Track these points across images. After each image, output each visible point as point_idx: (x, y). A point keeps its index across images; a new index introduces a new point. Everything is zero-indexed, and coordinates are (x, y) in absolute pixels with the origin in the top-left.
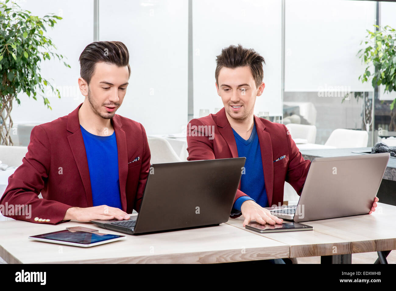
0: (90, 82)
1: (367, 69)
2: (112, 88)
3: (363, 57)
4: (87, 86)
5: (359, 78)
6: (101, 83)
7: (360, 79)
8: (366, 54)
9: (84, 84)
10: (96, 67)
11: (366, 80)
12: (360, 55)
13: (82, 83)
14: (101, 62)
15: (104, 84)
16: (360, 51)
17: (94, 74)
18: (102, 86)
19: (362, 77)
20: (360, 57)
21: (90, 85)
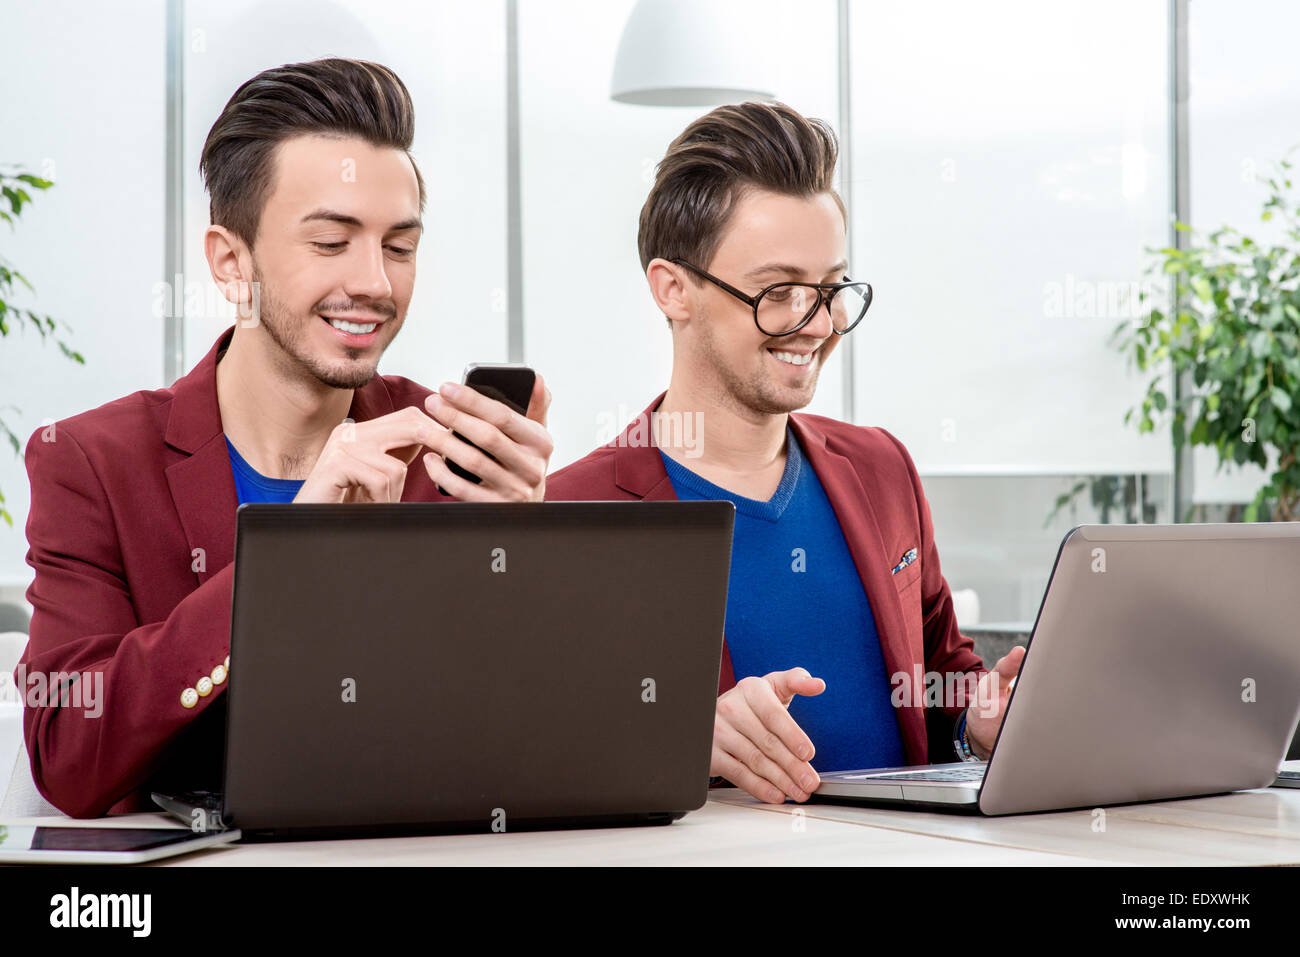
0: (255, 231)
1: (1152, 385)
2: (355, 244)
3: (1131, 351)
4: (244, 259)
5: (1127, 418)
6: (307, 219)
7: (1131, 421)
8: (1141, 339)
9: (231, 256)
10: (277, 159)
11: (1151, 425)
12: (1120, 341)
13: (222, 249)
14: (299, 135)
15: (320, 222)
16: (1122, 327)
17: (273, 193)
18: (310, 233)
19: (1138, 413)
20: (1122, 349)
21: (259, 246)
